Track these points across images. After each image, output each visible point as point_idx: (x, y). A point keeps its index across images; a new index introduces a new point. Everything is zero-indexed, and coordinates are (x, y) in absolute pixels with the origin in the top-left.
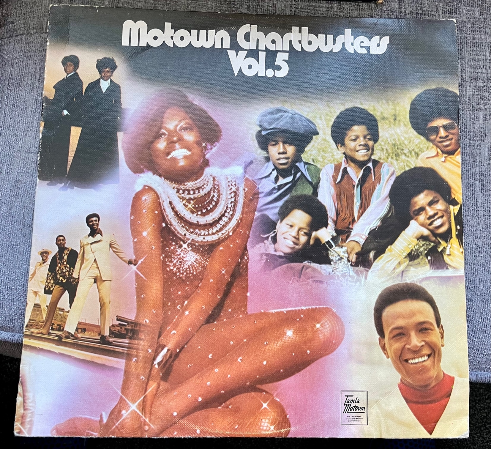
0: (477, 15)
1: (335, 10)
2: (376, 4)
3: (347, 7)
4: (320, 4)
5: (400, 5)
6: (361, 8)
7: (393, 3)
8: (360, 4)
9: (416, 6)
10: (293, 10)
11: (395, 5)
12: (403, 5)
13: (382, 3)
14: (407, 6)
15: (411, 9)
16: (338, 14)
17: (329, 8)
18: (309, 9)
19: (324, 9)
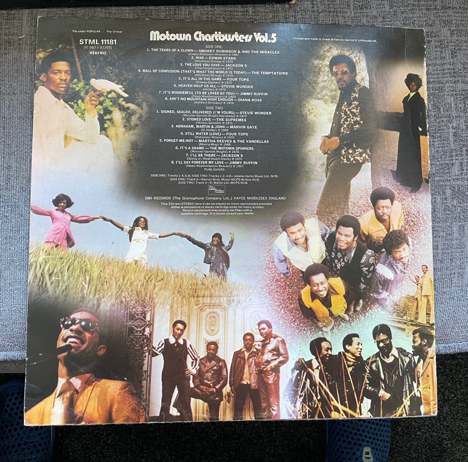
0: (387, 8)
1: (251, 13)
2: (289, 4)
3: (262, 9)
4: (235, 9)
5: (312, 4)
6: (275, 9)
7: (306, 3)
8: (274, 6)
9: (328, 4)
10: (210, 16)
11: (308, 5)
12: (315, 4)
13: (295, 4)
14: (319, 5)
15: (323, 8)
16: (254, 17)
17: (244, 12)
18: (225, 15)
19: (240, 14)
